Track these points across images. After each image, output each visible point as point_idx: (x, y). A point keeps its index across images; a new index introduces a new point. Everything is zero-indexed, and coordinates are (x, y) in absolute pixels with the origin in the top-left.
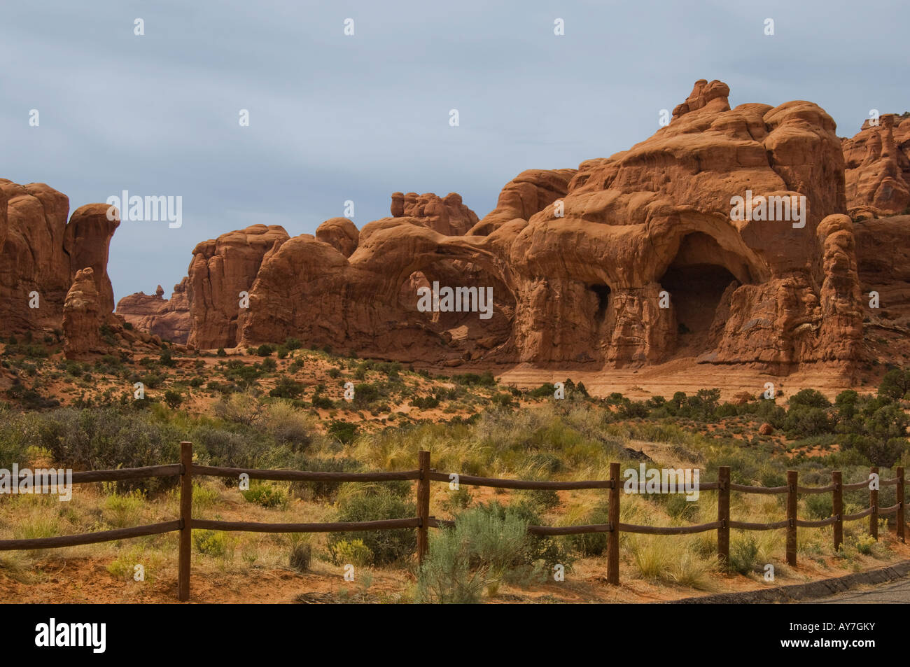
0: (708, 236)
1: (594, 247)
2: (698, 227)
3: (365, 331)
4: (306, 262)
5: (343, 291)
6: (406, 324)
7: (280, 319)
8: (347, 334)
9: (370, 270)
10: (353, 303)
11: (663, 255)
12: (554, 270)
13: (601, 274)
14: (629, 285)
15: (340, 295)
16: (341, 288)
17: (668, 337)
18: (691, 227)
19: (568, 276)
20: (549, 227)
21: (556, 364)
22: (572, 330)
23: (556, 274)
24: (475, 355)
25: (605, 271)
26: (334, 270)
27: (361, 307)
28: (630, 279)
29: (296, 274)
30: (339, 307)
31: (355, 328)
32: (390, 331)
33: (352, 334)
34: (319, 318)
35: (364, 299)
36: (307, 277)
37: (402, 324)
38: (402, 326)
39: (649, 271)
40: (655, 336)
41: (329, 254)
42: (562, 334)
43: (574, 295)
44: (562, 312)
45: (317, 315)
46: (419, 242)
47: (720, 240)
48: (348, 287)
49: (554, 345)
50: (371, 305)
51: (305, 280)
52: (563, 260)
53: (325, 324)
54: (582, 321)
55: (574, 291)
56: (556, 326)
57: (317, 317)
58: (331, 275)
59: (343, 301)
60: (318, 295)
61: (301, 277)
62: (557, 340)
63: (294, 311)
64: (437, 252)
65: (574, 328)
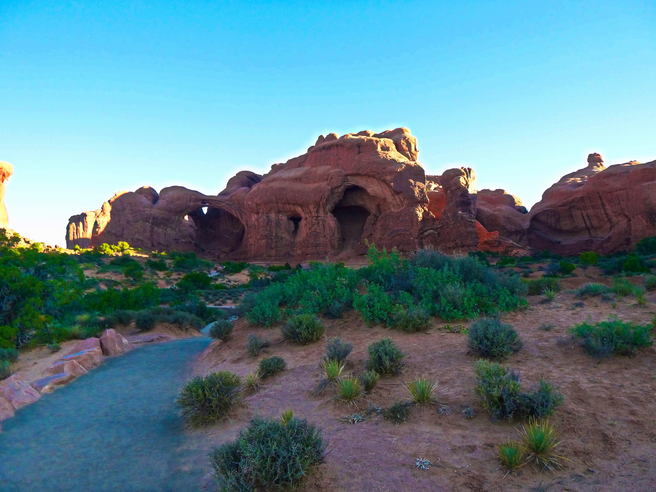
0: (363, 188)
1: (297, 195)
2: (357, 183)
3: (162, 243)
4: (130, 204)
5: (151, 221)
6: (184, 240)
7: (114, 233)
8: (152, 244)
9: (166, 211)
10: (156, 228)
11: (336, 199)
12: (271, 209)
13: (299, 210)
14: (316, 215)
15: (149, 222)
16: (149, 219)
17: (339, 242)
18: (353, 183)
19: (279, 212)
20: (269, 186)
21: (273, 258)
22: (280, 240)
23: (272, 211)
24: (222, 256)
25: (301, 208)
26: (146, 209)
27: (160, 230)
28: (317, 212)
29: (124, 209)
30: (148, 229)
31: (157, 241)
32: (175, 243)
33: (155, 243)
34: (137, 234)
35: (162, 226)
36: (130, 212)
37: (182, 240)
38: (182, 241)
39: (329, 207)
40: (333, 241)
41: (143, 200)
42: (276, 242)
43: (282, 222)
44: (276, 231)
45: (136, 233)
46: (193, 197)
47: (369, 190)
48: (154, 218)
49: (271, 248)
50: (166, 230)
51: (129, 213)
52: (277, 202)
53: (141, 238)
54: (286, 236)
55: (282, 220)
56: (273, 238)
57: (136, 234)
58: (144, 211)
59: (151, 226)
60: (136, 222)
61: (127, 211)
62: (273, 245)
63: (123, 230)
64: (202, 203)
65: (281, 239)
